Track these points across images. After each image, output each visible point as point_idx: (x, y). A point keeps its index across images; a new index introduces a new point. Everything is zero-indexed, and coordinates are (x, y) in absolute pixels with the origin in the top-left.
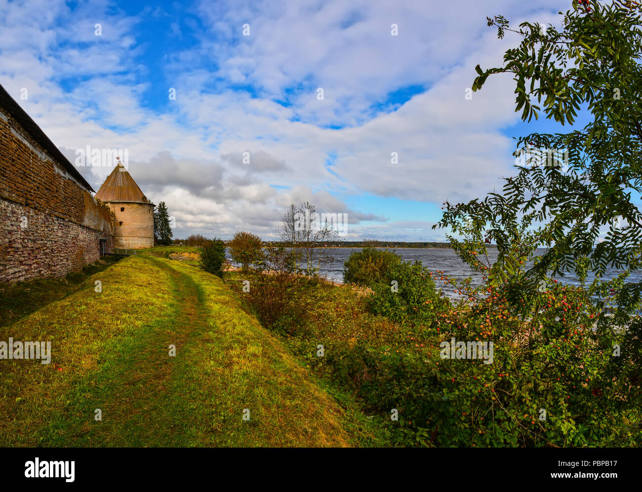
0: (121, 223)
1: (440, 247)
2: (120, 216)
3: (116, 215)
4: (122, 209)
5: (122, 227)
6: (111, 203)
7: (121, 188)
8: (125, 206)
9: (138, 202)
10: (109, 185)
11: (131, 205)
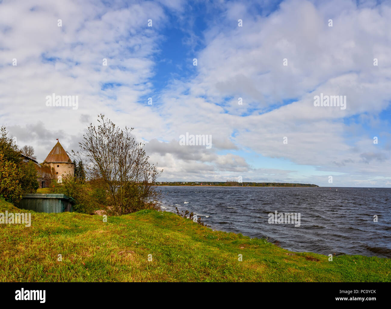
0: (57, 173)
1: (277, 186)
2: (57, 169)
3: (55, 169)
4: (58, 166)
5: (58, 175)
6: (53, 163)
7: (58, 155)
8: (59, 164)
9: (66, 162)
10: (52, 154)
11: (62, 164)
